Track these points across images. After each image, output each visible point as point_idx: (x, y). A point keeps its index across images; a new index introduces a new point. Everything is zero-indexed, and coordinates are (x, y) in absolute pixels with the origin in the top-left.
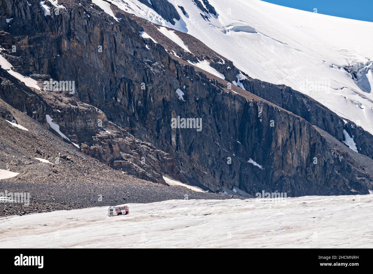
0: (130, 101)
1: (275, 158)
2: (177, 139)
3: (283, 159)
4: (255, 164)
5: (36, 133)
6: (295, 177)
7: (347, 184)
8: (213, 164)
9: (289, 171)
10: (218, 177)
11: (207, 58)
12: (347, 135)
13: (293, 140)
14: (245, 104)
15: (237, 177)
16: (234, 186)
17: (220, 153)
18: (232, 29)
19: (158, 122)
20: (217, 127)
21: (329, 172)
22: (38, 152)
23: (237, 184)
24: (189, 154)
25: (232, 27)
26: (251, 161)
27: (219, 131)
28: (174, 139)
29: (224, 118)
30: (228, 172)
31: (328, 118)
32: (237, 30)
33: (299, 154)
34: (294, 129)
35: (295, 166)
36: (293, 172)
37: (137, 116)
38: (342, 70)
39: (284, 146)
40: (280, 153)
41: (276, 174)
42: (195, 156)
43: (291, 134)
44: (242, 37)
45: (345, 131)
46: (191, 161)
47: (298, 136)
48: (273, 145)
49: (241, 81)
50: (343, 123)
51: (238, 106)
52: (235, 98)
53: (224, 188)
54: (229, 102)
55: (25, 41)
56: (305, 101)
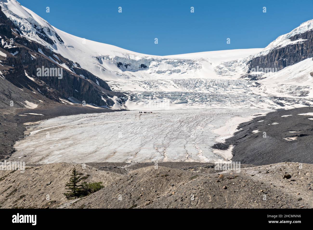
0: (50, 78)
1: (81, 90)
2: (60, 86)
3: (83, 90)
4: (77, 91)
5: (37, 94)
6: (85, 94)
7: (97, 95)
8: (67, 91)
9: (84, 92)
10: (68, 94)
11: (65, 63)
12: (97, 80)
13: (85, 85)
14: (75, 77)
15: (72, 94)
16: (72, 96)
17: (69, 88)
18: (67, 47)
19: (56, 82)
20: (68, 82)
21: (93, 92)
22: (39, 99)
23: (72, 95)
24: (62, 89)
25: (67, 46)
26: (76, 90)
27: (69, 83)
28: (59, 86)
29: (70, 80)
30: (70, 93)
31: (92, 76)
32: (69, 47)
33: (87, 89)
34: (86, 83)
35: (86, 91)
36: (85, 93)
37: (51, 82)
38: (95, 58)
39: (83, 87)
40: (82, 88)
41: (81, 93)
42: (63, 90)
43: (85, 84)
44: (70, 49)
45: (96, 80)
46: (63, 91)
47: (86, 84)
48: (81, 86)
49: (72, 68)
50: (96, 77)
51: (73, 77)
52: (72, 75)
53: (70, 97)
54: (71, 77)
55: (28, 66)
56: (87, 73)
